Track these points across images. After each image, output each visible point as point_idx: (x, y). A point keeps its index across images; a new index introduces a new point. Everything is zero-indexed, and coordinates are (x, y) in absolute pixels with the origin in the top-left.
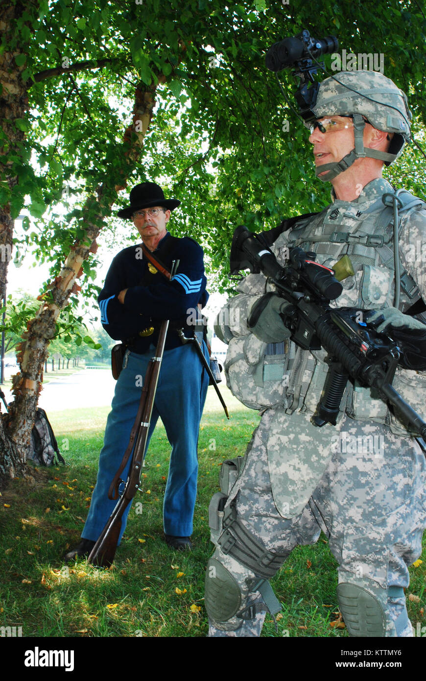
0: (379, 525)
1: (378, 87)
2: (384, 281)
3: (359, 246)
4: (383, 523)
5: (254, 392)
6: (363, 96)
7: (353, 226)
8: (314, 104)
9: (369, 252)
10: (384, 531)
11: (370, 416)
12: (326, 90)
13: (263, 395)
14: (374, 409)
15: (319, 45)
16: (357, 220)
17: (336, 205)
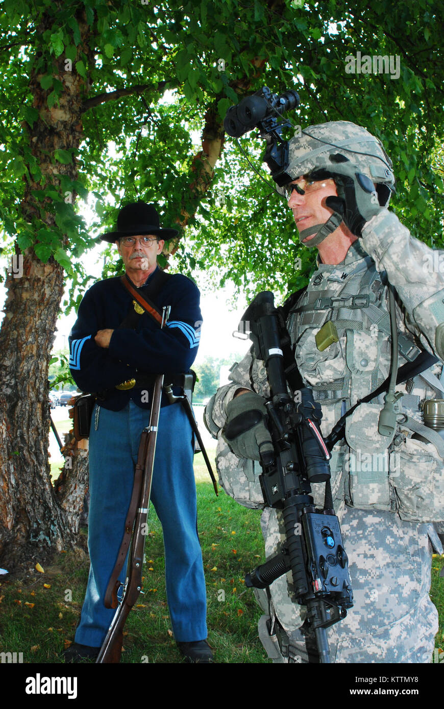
0: (379, 637)
1: (354, 136)
2: (371, 344)
3: (344, 310)
4: (386, 635)
5: (247, 488)
6: (339, 148)
7: (337, 289)
8: (287, 165)
9: (355, 315)
10: (386, 645)
11: (370, 502)
12: (298, 148)
13: (255, 490)
14: (373, 495)
15: (283, 100)
16: (343, 282)
17: (320, 270)
